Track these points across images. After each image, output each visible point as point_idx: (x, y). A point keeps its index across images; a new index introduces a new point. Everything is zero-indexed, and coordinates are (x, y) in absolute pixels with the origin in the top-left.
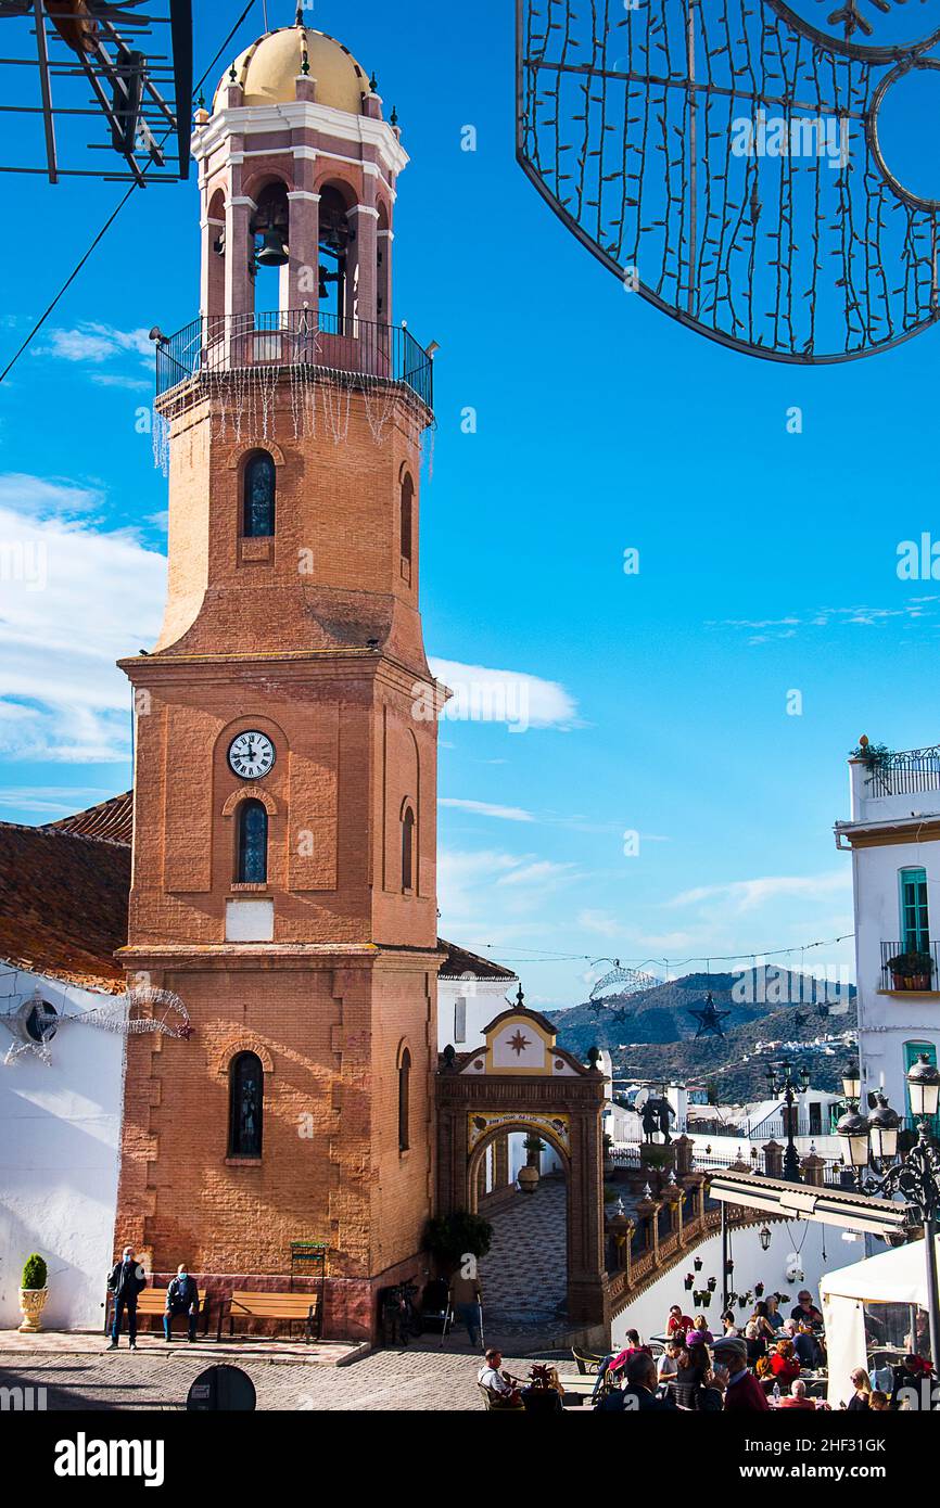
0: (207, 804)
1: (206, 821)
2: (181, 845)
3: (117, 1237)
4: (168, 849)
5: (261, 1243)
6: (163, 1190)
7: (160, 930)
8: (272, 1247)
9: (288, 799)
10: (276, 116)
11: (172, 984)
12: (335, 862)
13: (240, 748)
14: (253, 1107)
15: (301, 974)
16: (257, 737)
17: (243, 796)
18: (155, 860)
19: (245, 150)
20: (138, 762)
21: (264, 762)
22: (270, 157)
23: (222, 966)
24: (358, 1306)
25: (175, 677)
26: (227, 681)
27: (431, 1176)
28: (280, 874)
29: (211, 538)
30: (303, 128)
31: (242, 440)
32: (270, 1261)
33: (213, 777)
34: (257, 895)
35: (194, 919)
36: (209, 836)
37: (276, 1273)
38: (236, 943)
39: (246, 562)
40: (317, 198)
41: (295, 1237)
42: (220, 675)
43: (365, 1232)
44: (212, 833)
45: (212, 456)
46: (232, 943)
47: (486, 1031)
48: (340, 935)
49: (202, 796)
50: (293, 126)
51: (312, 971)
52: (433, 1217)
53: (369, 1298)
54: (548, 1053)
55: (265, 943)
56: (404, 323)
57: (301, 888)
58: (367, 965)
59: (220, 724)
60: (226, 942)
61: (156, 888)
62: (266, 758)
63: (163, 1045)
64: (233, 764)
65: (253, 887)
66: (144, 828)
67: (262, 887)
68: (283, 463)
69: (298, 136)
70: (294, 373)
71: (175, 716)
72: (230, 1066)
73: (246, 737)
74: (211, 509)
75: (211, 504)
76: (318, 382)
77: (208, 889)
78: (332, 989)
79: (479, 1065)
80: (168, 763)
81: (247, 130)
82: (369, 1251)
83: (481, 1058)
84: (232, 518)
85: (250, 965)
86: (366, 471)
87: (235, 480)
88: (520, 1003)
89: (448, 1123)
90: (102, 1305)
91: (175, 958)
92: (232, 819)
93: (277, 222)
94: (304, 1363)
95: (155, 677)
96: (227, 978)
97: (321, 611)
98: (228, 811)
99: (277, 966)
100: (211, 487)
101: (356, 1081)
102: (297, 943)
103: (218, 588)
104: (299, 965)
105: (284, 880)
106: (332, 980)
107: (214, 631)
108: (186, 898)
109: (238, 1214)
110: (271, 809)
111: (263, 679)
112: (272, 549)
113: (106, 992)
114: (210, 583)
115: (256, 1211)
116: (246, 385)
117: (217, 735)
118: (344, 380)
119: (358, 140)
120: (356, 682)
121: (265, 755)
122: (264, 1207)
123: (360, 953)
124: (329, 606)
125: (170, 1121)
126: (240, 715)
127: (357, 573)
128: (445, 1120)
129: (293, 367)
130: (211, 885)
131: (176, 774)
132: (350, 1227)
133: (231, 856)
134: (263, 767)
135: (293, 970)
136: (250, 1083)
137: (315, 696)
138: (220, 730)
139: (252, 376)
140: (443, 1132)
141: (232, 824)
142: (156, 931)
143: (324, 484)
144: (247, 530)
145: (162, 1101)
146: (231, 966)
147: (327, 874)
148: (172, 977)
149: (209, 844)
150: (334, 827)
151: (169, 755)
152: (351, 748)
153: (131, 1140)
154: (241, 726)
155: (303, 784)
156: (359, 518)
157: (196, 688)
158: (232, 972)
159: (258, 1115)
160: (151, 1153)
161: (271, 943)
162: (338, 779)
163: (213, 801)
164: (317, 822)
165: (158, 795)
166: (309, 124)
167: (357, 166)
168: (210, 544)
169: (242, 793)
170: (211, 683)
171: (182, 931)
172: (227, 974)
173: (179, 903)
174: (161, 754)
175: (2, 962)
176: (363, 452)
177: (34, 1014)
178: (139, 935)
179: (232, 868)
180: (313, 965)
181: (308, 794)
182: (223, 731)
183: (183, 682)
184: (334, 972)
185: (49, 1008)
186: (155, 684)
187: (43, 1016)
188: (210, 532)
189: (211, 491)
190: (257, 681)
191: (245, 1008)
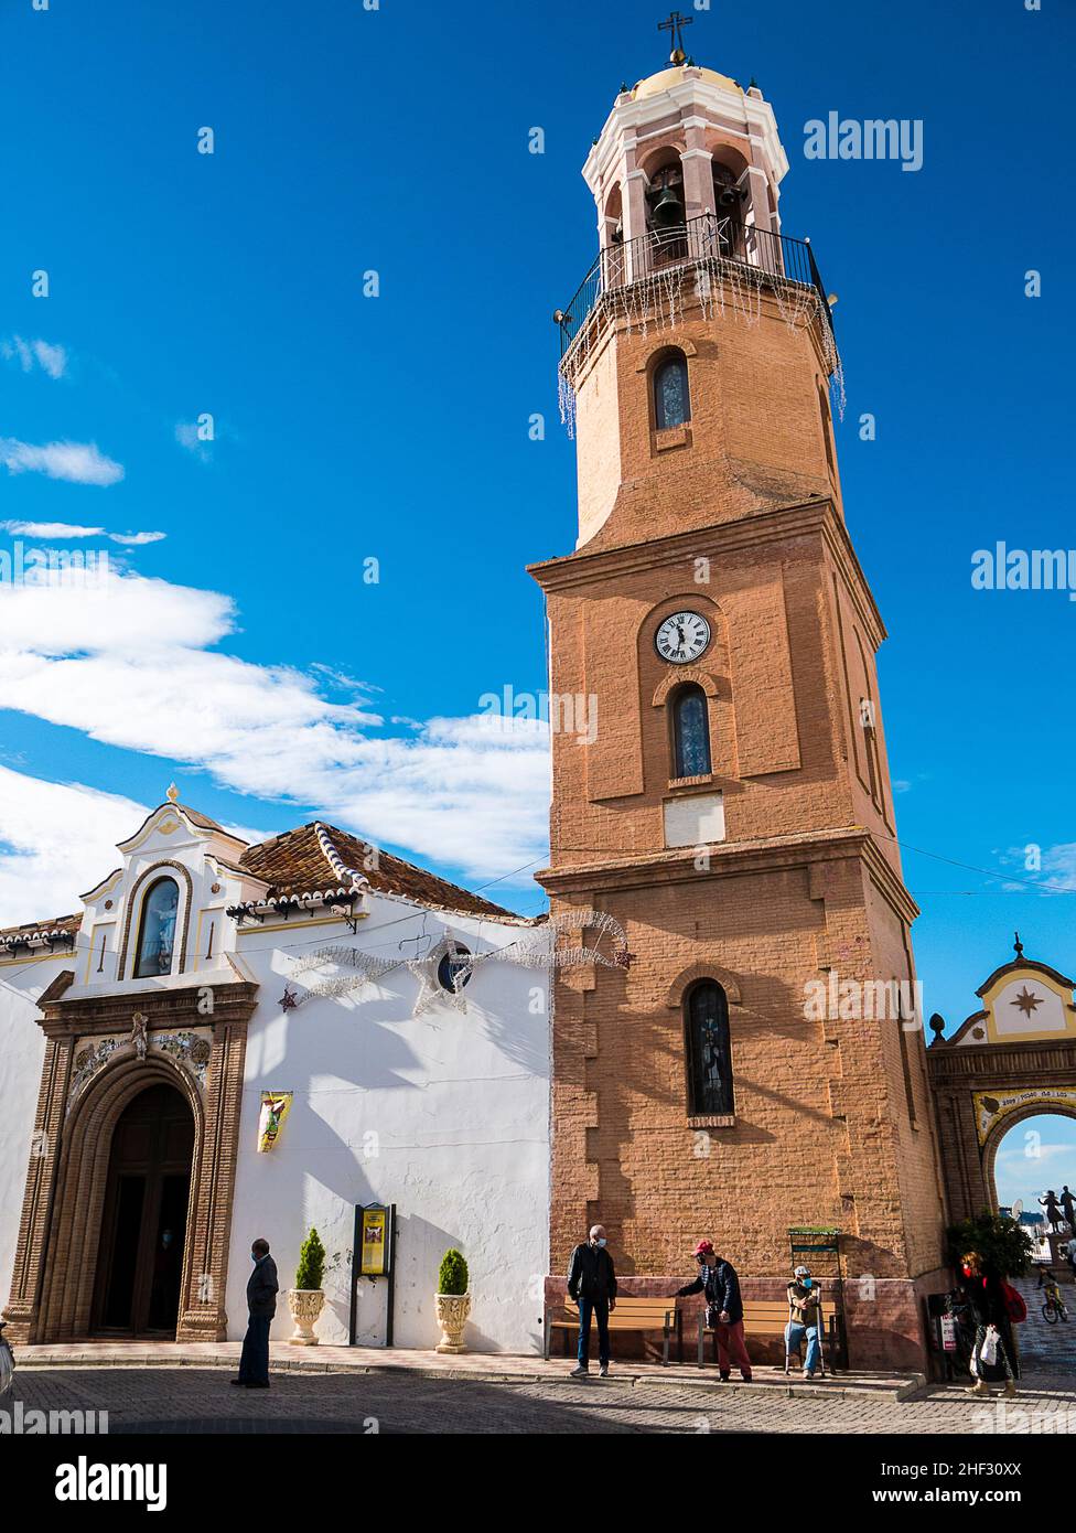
0: (634, 698)
1: (634, 715)
2: (606, 746)
3: (553, 1228)
4: (591, 753)
5: (746, 1232)
6: (608, 1165)
7: (586, 846)
8: (760, 1237)
9: (730, 677)
10: (666, 100)
11: (604, 907)
12: (795, 736)
13: (669, 636)
14: (717, 1053)
15: (765, 876)
16: (687, 617)
17: (676, 681)
18: (576, 768)
19: (638, 136)
20: (554, 668)
21: (698, 642)
22: (660, 136)
23: (664, 877)
24: (899, 1319)
25: (590, 572)
26: (649, 566)
27: (939, 1168)
28: (729, 758)
29: (622, 438)
30: (692, 105)
31: (650, 342)
32: (759, 1257)
33: (639, 668)
34: (702, 790)
35: (627, 828)
36: (639, 730)
37: (771, 1274)
38: (679, 848)
39: (660, 451)
40: (710, 156)
41: (792, 1222)
42: (640, 561)
43: (894, 1210)
44: (642, 728)
45: (619, 366)
46: (674, 849)
47: (980, 993)
48: (811, 821)
49: (627, 690)
50: (681, 105)
51: (779, 869)
53: (914, 1306)
55: (716, 843)
56: (808, 240)
57: (756, 773)
58: (852, 852)
59: (648, 606)
60: (666, 848)
61: (579, 799)
62: (700, 638)
63: (597, 981)
64: (661, 651)
65: (696, 780)
67: (706, 779)
68: (695, 352)
69: (690, 110)
70: (700, 267)
71: (592, 613)
72: (683, 1000)
73: (675, 620)
74: (621, 412)
76: (725, 275)
77: (641, 791)
78: (808, 889)
79: (979, 1034)
80: (587, 661)
81: (639, 122)
82: (903, 1238)
83: (980, 1025)
84: (643, 416)
87: (645, 381)
88: (1020, 954)
89: (949, 1106)
90: (540, 1321)
91: (606, 873)
92: (665, 709)
93: (671, 184)
94: (844, 1395)
95: (568, 577)
96: (671, 891)
97: (748, 481)
98: (659, 698)
99: (734, 868)
100: (619, 392)
102: (757, 838)
103: (633, 480)
104: (762, 863)
105: (733, 766)
106: (808, 878)
107: (630, 521)
108: (615, 804)
109: (709, 1193)
110: (710, 688)
111: (690, 556)
112: (689, 433)
113: (526, 924)
114: (623, 479)
115: (734, 1187)
116: (651, 291)
117: (640, 622)
118: (753, 275)
119: (744, 121)
120: (799, 539)
121: (698, 634)
122: (745, 1183)
123: (842, 836)
124: (758, 478)
125: (612, 1075)
126: (664, 598)
127: (784, 455)
128: (944, 1103)
129: (699, 263)
130: (645, 786)
131: (597, 671)
132: (872, 1204)
133: (666, 749)
134: (696, 648)
135: (756, 873)
136: (711, 1021)
137: (753, 562)
138: (644, 617)
140: (945, 1118)
141: (664, 714)
142: (582, 847)
143: (740, 369)
144: (657, 423)
145: (600, 1050)
146: (675, 875)
147: (787, 751)
148: (604, 899)
149: (639, 739)
151: (587, 653)
152: (803, 608)
153: (564, 1102)
154: (668, 608)
155: (745, 656)
157: (613, 581)
158: (677, 883)
159: (724, 1064)
160: (590, 1117)
161: (723, 842)
162: (789, 643)
163: (640, 693)
166: (698, 100)
167: (745, 138)
168: (621, 443)
169: (673, 678)
170: (631, 571)
171: (612, 842)
172: (670, 888)
173: (608, 811)
174: (579, 655)
175: (411, 902)
176: (778, 347)
177: (446, 958)
178: (562, 854)
179: (668, 765)
180: (781, 861)
181: (754, 665)
182: (647, 617)
183: (600, 577)
184: (809, 866)
185: (463, 950)
186: (569, 585)
187: (455, 957)
188: (621, 432)
189: (619, 396)
190: (682, 559)
191: (697, 924)
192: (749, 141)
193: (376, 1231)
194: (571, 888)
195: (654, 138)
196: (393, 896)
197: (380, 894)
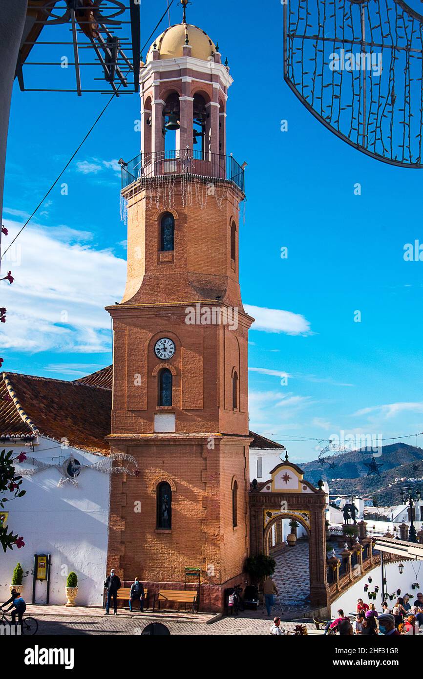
0: (145, 371)
1: (145, 379)
2: (134, 389)
3: (108, 565)
4: (128, 391)
5: (172, 568)
6: (128, 544)
8: (176, 570)
9: (181, 368)
10: (174, 63)
11: (131, 451)
12: (202, 396)
13: (159, 346)
14: (167, 507)
15: (188, 447)
16: (167, 340)
17: (161, 367)
18: (122, 396)
19: (160, 79)
20: (115, 352)
21: (170, 352)
22: (171, 81)
23: (153, 443)
24: (216, 597)
25: (131, 314)
26: (154, 316)
27: (248, 538)
28: (178, 402)
29: (146, 252)
30: (186, 68)
31: (159, 208)
32: (176, 576)
33: (148, 359)
34: (168, 411)
35: (140, 422)
36: (146, 385)
37: (178, 582)
38: (159, 433)
39: (161, 262)
40: (192, 99)
41: (187, 565)
42: (150, 313)
43: (218, 563)
44: (148, 384)
45: (146, 215)
46: (157, 433)
47: (271, 473)
48: (205, 429)
49: (143, 367)
50: (181, 67)
51: (192, 445)
52: (248, 557)
53: (220, 593)
54: (299, 482)
55: (172, 433)
56: (231, 154)
57: (187, 408)
58: (217, 443)
59: (151, 335)
60: (154, 433)
61: (123, 408)
62: (172, 350)
63: (127, 478)
64: (157, 353)
65: (166, 408)
66: (117, 382)
67: (170, 408)
68: (178, 218)
69: (184, 72)
70: (182, 178)
71: (131, 332)
72: (157, 488)
73: (163, 341)
74: (146, 239)
75: (146, 237)
76: (193, 181)
77: (146, 409)
78: (201, 453)
79: (268, 488)
80: (128, 352)
81: (161, 70)
82: (220, 572)
83: (269, 485)
84: (155, 243)
85: (166, 443)
86: (215, 221)
87: (157, 226)
88: (287, 460)
89: (255, 514)
90: (102, 595)
91: (132, 440)
92: (157, 377)
93: (174, 111)
94: (192, 622)
95: (122, 314)
96: (155, 449)
97: (195, 284)
98: (155, 374)
99: (177, 443)
100: (146, 229)
101: (213, 495)
102: (186, 433)
103: (150, 274)
104: (187, 443)
105: (180, 405)
106: (202, 449)
107: (148, 293)
108: (136, 413)
109: (161, 555)
110: (174, 373)
111: (170, 315)
112: (173, 256)
113: (101, 455)
114: (146, 272)
115: (169, 553)
116: (161, 183)
117: (149, 340)
118: (205, 180)
119: (211, 73)
121: (171, 348)
122: (173, 552)
124: (199, 281)
125: (130, 513)
126: (159, 331)
127: (211, 267)
128: (253, 513)
129: (182, 175)
130: (148, 407)
131: (132, 357)
132: (212, 561)
133: (156, 394)
134: (170, 354)
135: (184, 445)
136: (166, 495)
138: (151, 337)
139: (164, 179)
140: (253, 518)
141: (156, 380)
142: (124, 428)
143: (196, 227)
144: (162, 248)
145: (127, 504)
146: (157, 443)
147: (199, 402)
148: (130, 448)
149: (146, 389)
150: (202, 381)
151: (128, 349)
152: (209, 345)
153: (113, 521)
154: (160, 335)
155: (188, 362)
156: (212, 242)
157: (140, 319)
158: (157, 446)
159: (169, 510)
160: (122, 527)
161: (174, 433)
162: (204, 359)
163: (148, 369)
164: (194, 379)
165: (123, 367)
166: (189, 66)
167: (210, 84)
168: (146, 255)
169: (161, 366)
170: (147, 316)
171: (135, 427)
172: (155, 447)
173: (133, 415)
174: (125, 349)
175: (56, 441)
176: (213, 212)
177: (70, 465)
178: (116, 430)
179: (157, 399)
180: (193, 443)
181: (190, 366)
182: (152, 338)
183: (134, 316)
184: (203, 446)
185: (77, 462)
186: (122, 317)
187: (74, 466)
188: (146, 249)
189: (146, 231)
190: (167, 315)
191: (163, 462)
192: (212, 85)
193: (43, 564)
194: (119, 443)
195: (168, 82)
196: (49, 438)
197: (44, 437)
